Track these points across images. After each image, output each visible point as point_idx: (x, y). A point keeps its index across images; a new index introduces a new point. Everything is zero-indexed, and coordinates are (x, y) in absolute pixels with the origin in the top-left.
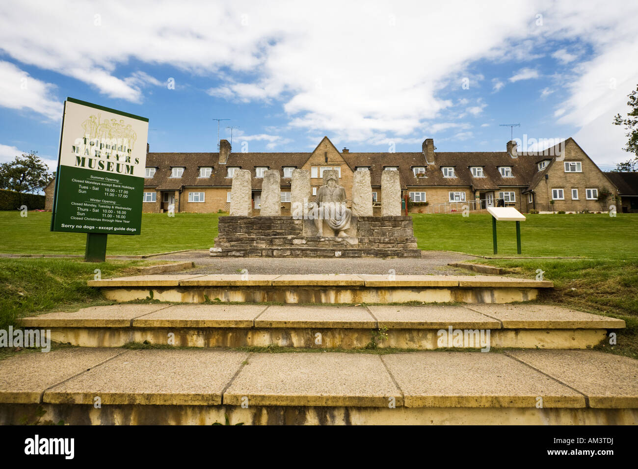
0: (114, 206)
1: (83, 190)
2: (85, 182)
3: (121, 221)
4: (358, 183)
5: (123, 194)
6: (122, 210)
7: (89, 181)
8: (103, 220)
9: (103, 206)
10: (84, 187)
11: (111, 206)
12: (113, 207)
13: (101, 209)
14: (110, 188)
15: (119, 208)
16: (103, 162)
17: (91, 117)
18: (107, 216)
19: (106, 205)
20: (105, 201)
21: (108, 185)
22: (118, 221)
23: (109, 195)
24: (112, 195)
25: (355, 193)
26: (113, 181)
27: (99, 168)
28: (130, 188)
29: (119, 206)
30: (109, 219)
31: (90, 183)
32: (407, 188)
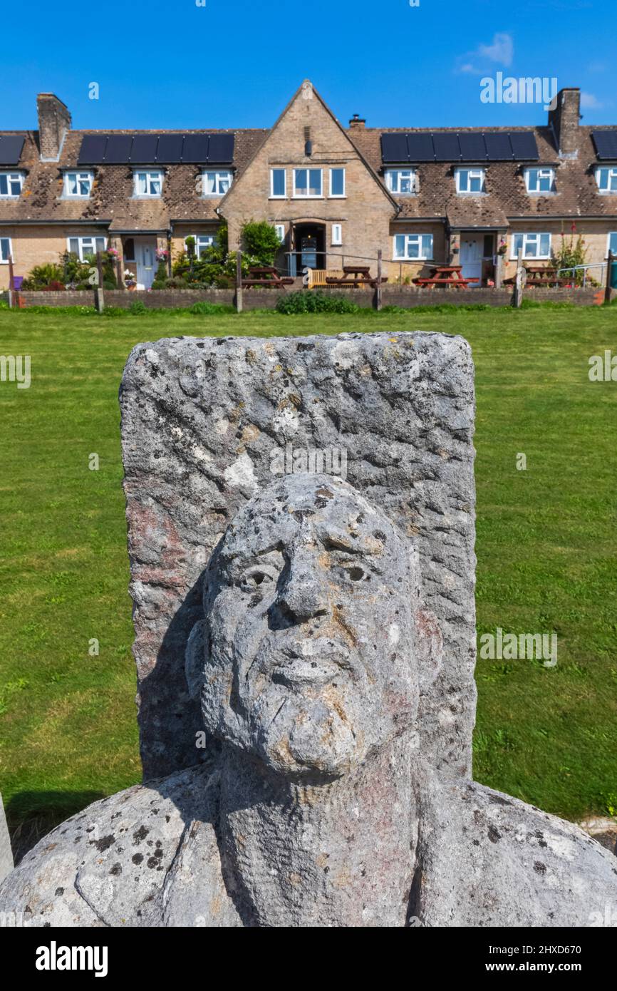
32: (510, 222)
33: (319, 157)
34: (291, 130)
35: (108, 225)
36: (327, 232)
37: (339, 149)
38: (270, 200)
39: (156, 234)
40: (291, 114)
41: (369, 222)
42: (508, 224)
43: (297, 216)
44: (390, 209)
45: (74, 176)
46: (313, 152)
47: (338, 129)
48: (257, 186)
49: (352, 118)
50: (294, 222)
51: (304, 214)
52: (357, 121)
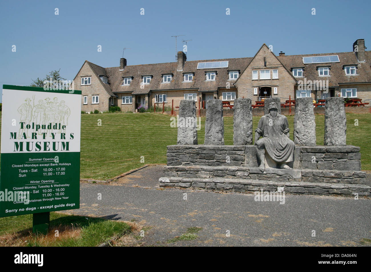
0: (53, 184)
1: (23, 173)
2: (24, 165)
3: (60, 198)
4: (301, 111)
5: (60, 172)
6: (60, 188)
7: (28, 164)
8: (44, 200)
9: (42, 187)
10: (24, 171)
11: (50, 185)
12: (52, 186)
13: (41, 190)
14: (48, 167)
15: (57, 186)
16: (40, 143)
17: (26, 100)
18: (47, 195)
19: (45, 185)
20: (44, 182)
21: (46, 165)
22: (58, 199)
23: (47, 174)
24: (50, 174)
25: (298, 122)
26: (50, 161)
27: (36, 150)
28: (67, 164)
29: (58, 184)
30: (49, 197)
31: (29, 166)
32: (339, 85)
33: (269, 66)
34: (259, 58)
35: (198, 90)
36: (272, 90)
37: (275, 64)
38: (252, 80)
39: (213, 92)
40: (259, 54)
41: (287, 86)
42: (339, 86)
43: (261, 85)
44: (294, 82)
45: (188, 75)
46: (267, 65)
47: (275, 58)
48: (248, 76)
49: (280, 53)
50: (260, 87)
51: (264, 84)
52: (282, 53)
